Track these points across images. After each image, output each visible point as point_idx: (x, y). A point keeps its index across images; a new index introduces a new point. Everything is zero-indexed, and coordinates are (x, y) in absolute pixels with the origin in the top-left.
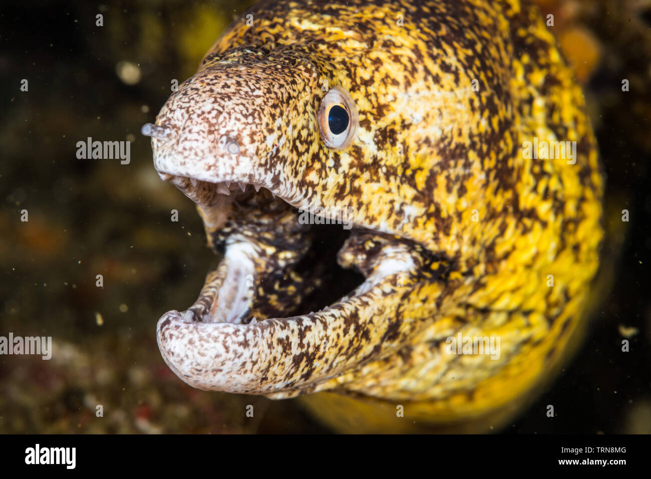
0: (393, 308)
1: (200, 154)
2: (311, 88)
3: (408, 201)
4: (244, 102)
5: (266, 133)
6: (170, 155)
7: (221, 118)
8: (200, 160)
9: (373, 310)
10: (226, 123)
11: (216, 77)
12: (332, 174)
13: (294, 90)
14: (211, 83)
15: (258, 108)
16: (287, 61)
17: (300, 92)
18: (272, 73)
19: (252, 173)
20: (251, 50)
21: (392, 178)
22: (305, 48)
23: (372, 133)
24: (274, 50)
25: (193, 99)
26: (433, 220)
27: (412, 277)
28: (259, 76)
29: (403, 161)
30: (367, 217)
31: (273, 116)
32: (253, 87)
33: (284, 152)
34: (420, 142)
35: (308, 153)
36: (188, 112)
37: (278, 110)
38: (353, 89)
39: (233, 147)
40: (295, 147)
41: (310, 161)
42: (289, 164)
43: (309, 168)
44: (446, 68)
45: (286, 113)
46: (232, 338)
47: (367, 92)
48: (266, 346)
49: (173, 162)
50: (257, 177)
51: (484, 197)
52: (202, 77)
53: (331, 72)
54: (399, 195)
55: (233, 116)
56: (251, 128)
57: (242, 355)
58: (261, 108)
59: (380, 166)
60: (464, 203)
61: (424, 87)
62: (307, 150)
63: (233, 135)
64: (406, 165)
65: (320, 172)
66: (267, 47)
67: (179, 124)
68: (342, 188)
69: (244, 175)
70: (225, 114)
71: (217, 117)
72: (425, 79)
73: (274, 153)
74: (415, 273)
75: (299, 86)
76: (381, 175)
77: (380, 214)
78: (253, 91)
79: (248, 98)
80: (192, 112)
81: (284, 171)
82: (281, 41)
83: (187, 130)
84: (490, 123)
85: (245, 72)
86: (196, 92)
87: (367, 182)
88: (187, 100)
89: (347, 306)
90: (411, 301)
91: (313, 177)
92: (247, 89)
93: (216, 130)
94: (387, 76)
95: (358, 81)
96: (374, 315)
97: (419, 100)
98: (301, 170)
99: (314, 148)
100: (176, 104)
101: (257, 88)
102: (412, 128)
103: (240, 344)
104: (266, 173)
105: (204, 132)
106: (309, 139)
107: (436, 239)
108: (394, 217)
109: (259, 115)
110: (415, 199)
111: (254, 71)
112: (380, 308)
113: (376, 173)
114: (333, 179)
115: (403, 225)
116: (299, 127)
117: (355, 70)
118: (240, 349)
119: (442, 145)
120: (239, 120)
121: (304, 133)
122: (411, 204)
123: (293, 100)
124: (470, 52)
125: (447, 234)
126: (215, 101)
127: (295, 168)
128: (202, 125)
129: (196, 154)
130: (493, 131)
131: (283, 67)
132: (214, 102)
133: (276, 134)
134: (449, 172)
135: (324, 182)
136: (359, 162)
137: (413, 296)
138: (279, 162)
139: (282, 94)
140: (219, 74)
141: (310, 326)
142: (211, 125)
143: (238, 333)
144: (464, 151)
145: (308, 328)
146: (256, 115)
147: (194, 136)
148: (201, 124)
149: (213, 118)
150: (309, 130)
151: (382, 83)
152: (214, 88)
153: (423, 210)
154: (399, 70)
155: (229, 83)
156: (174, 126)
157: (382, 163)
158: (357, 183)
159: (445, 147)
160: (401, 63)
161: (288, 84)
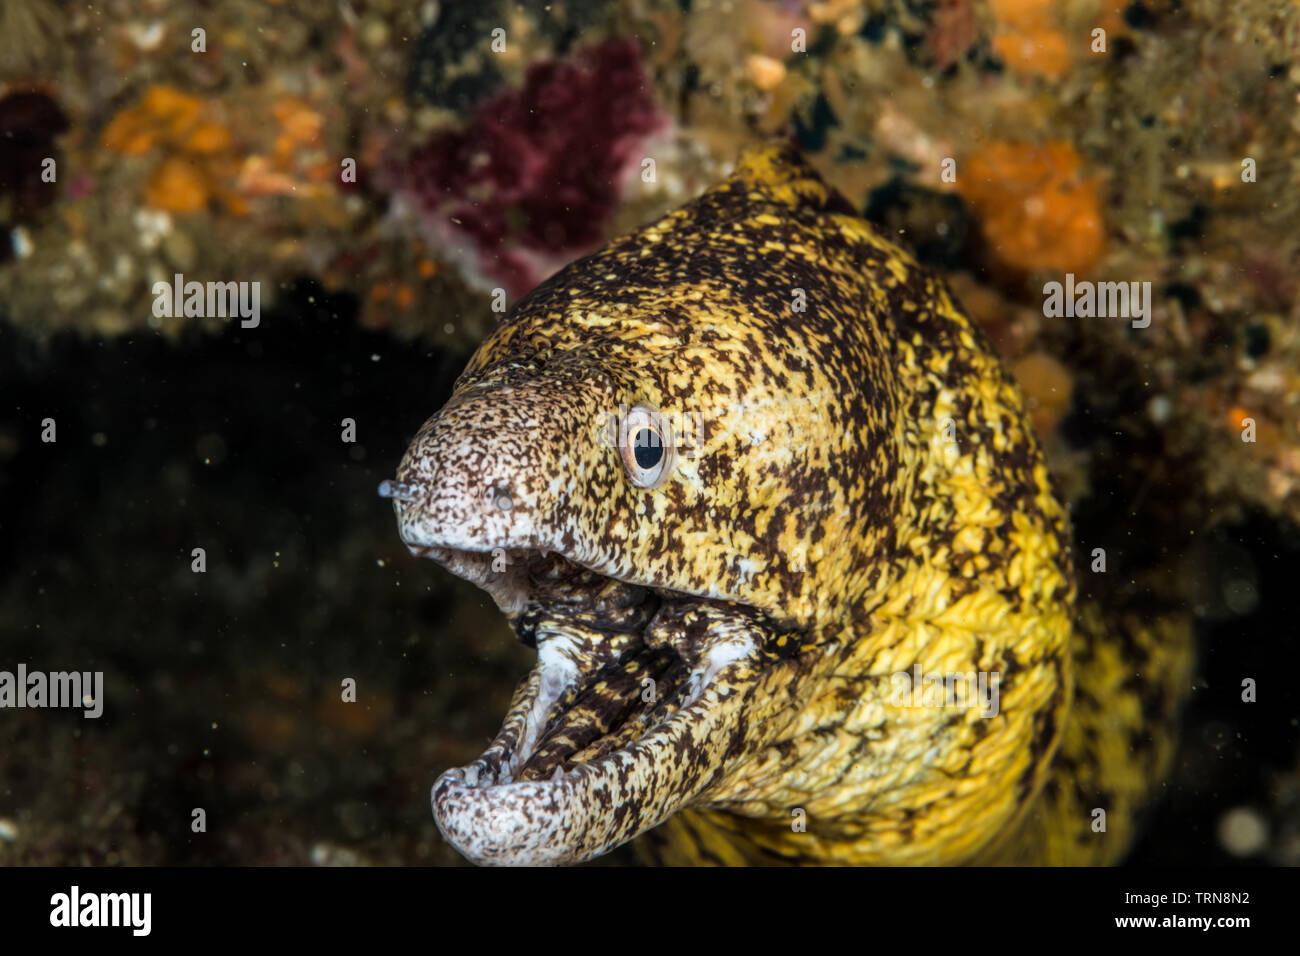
0: (735, 715)
1: (461, 515)
2: (605, 408)
3: (744, 552)
4: (514, 438)
5: (548, 477)
6: (420, 520)
7: (484, 464)
8: (461, 523)
9: (709, 723)
10: (492, 469)
11: (473, 408)
12: (644, 523)
13: (582, 414)
14: (467, 416)
15: (534, 445)
16: (570, 374)
17: (590, 416)
18: (550, 393)
19: (534, 533)
20: (520, 364)
21: (723, 524)
22: (594, 352)
23: (696, 464)
24: (551, 360)
25: (444, 440)
26: (777, 576)
27: (753, 664)
28: (532, 399)
29: (740, 499)
30: (692, 580)
31: (556, 453)
32: (524, 416)
33: (577, 500)
34: (764, 471)
35: (610, 497)
36: (438, 459)
37: (562, 444)
38: (665, 404)
39: (503, 501)
40: (590, 492)
41: (613, 508)
42: (585, 516)
43: (613, 518)
44: (793, 364)
45: (573, 447)
46: (534, 802)
47: (685, 405)
48: (580, 805)
49: (425, 529)
50: (542, 538)
51: (848, 540)
52: (453, 409)
53: (632, 382)
54: (733, 546)
55: (500, 459)
56: (527, 473)
57: (550, 822)
58: (538, 444)
59: (707, 509)
60: (819, 551)
61: (766, 394)
62: (608, 494)
63: (503, 484)
64: (743, 504)
65: (628, 522)
66: (541, 356)
67: (428, 476)
68: (657, 542)
69: (524, 538)
70: (489, 457)
71: (478, 462)
72: (766, 382)
73: (562, 503)
74: (756, 658)
75: (588, 407)
76: (708, 520)
77: (708, 573)
78: (525, 421)
79: (519, 431)
80: (444, 459)
81: (579, 526)
82: (560, 346)
83: (440, 483)
84: (857, 438)
85: (512, 396)
86: (447, 430)
87: (689, 531)
88: (435, 442)
89: (675, 725)
90: (757, 698)
91: (619, 530)
92: (516, 419)
93: (478, 480)
94: (712, 381)
95: (672, 391)
96: (712, 730)
97: (758, 411)
98: (603, 521)
99: (618, 490)
100: (421, 450)
101: (530, 417)
102: (752, 451)
103: (546, 809)
104: (553, 531)
105: (462, 484)
106: (610, 478)
107: (783, 603)
108: (727, 576)
109: (536, 453)
110: (753, 549)
111: (524, 394)
112: (719, 719)
113: (702, 518)
114: (646, 531)
115: (739, 586)
116: (594, 463)
117: (666, 376)
118: (548, 816)
119: (793, 473)
120: (509, 463)
121: (602, 471)
122: (748, 557)
123: (582, 427)
124: (826, 339)
125: (797, 595)
126: (475, 441)
127: (594, 520)
128: (459, 476)
129: (455, 516)
130: (861, 446)
131: (564, 384)
132: (472, 443)
133: (562, 477)
134: (801, 509)
135: (635, 535)
136: (678, 506)
137: (758, 693)
138: (570, 515)
139: (566, 421)
140: (478, 403)
141: (633, 765)
142: (471, 474)
143: (542, 794)
144: (822, 479)
145: (630, 768)
146: (532, 454)
147: (451, 491)
148: (457, 474)
149: (473, 464)
150: (608, 466)
151: (705, 392)
152: (471, 422)
153: (765, 563)
154: (727, 372)
155: (491, 413)
156: (422, 480)
157: (711, 504)
158: (676, 534)
159: (797, 474)
160: (731, 362)
161: (572, 406)
